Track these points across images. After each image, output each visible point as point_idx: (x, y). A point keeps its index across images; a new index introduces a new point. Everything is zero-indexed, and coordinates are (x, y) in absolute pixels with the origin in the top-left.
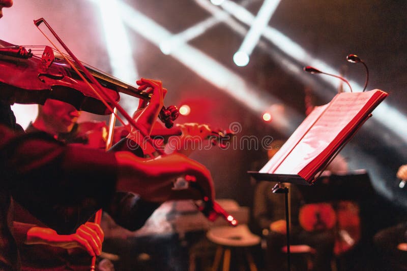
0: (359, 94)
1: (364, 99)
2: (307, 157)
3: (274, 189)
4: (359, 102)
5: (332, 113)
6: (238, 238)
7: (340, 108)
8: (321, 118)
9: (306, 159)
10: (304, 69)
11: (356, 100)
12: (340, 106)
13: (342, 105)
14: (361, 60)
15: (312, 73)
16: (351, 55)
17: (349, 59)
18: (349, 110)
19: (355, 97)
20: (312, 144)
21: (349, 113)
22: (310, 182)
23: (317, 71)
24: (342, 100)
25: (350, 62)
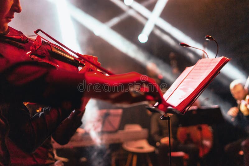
0: (213, 60)
1: (215, 62)
2: (181, 97)
3: (162, 117)
4: (212, 64)
5: (196, 71)
6: (142, 148)
7: (201, 68)
8: (190, 74)
9: (180, 99)
10: (180, 44)
11: (211, 63)
12: (201, 67)
13: (202, 66)
14: (214, 39)
15: (184, 47)
16: (208, 36)
17: (206, 38)
18: (206, 70)
19: (210, 61)
20: (184, 90)
21: (207, 71)
22: (183, 113)
23: (187, 46)
24: (202, 63)
25: (207, 40)
